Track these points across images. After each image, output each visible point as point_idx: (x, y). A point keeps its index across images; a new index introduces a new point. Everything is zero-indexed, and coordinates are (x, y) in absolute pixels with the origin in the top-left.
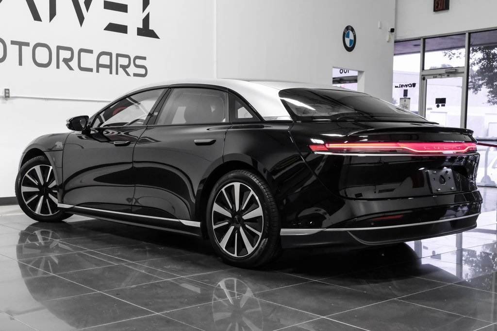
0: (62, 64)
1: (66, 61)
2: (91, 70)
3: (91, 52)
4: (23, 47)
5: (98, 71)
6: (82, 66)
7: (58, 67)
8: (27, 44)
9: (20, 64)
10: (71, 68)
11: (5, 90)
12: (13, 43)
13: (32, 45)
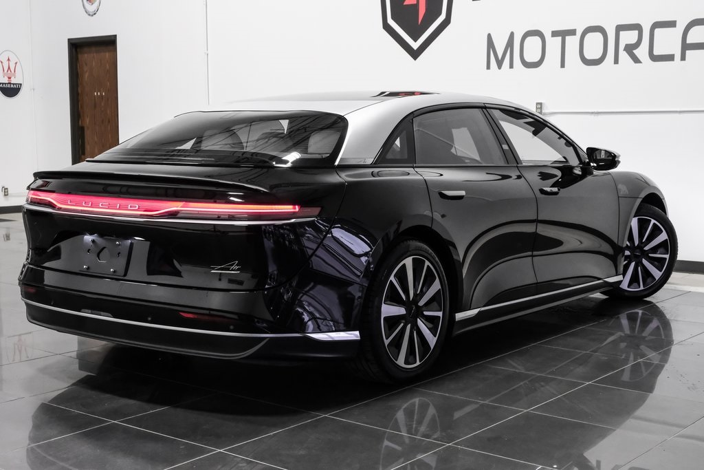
0: (623, 55)
1: (630, 49)
2: (670, 58)
3: (672, 24)
4: (568, 38)
5: (683, 58)
6: (656, 52)
7: (616, 61)
8: (573, 32)
9: (563, 65)
10: (636, 60)
11: (537, 104)
12: (555, 34)
13: (579, 33)
